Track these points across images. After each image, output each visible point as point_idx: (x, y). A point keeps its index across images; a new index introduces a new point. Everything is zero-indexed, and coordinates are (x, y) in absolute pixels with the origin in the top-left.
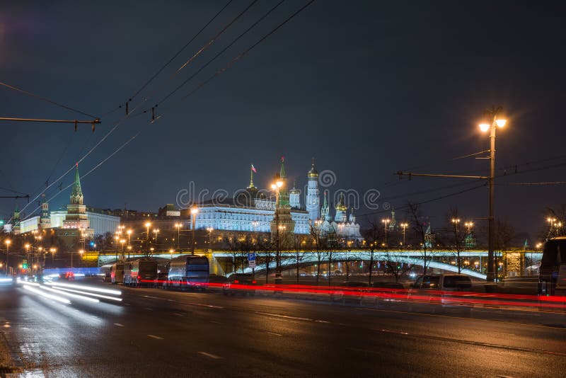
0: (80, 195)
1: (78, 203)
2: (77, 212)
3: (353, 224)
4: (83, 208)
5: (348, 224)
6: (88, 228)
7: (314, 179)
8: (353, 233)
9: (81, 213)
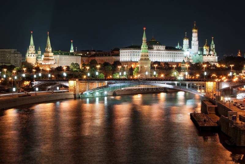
0: (50, 48)
1: (49, 52)
2: (48, 56)
3: (212, 56)
4: (51, 54)
5: (209, 56)
6: (54, 64)
7: (195, 32)
8: (212, 61)
9: (50, 57)
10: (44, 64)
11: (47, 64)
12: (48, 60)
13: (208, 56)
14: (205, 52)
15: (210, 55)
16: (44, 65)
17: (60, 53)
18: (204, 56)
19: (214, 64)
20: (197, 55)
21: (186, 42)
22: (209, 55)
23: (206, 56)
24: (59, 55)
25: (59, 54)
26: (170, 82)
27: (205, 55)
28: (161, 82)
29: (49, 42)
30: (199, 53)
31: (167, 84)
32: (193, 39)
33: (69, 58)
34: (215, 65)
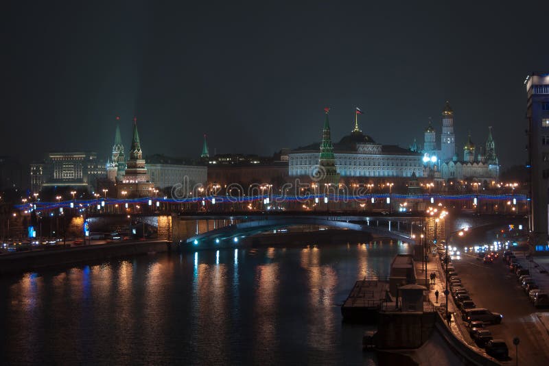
0: (139, 150)
1: (137, 159)
2: (135, 166)
3: (481, 164)
4: (141, 162)
5: (475, 164)
6: (148, 182)
7: (449, 117)
8: (482, 174)
9: (139, 168)
10: (127, 181)
11: (131, 181)
12: (135, 174)
13: (472, 164)
14: (467, 158)
15: (478, 162)
16: (126, 184)
17: (162, 161)
18: (465, 165)
19: (485, 182)
20: (452, 163)
21: (429, 136)
22: (474, 162)
23: (469, 165)
24: (159, 165)
25: (160, 163)
26: (356, 218)
27: (466, 163)
28: (339, 218)
29: (138, 137)
30: (455, 158)
31: (350, 222)
32: (445, 130)
33: (172, 170)
34: (488, 182)
